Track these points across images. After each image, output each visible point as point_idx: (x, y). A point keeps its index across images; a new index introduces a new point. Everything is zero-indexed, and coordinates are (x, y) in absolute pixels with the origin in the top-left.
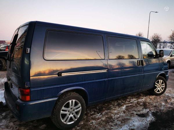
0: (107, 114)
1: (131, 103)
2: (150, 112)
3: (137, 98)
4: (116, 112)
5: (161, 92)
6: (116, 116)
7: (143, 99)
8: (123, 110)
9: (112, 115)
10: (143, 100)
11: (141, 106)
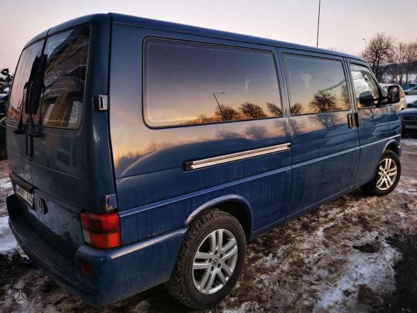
0: (287, 254)
1: (332, 220)
2: (380, 237)
3: (339, 206)
4: (306, 246)
5: (388, 187)
6: (311, 256)
7: (354, 208)
8: (320, 238)
9: (301, 254)
10: (356, 209)
11: (355, 224)
